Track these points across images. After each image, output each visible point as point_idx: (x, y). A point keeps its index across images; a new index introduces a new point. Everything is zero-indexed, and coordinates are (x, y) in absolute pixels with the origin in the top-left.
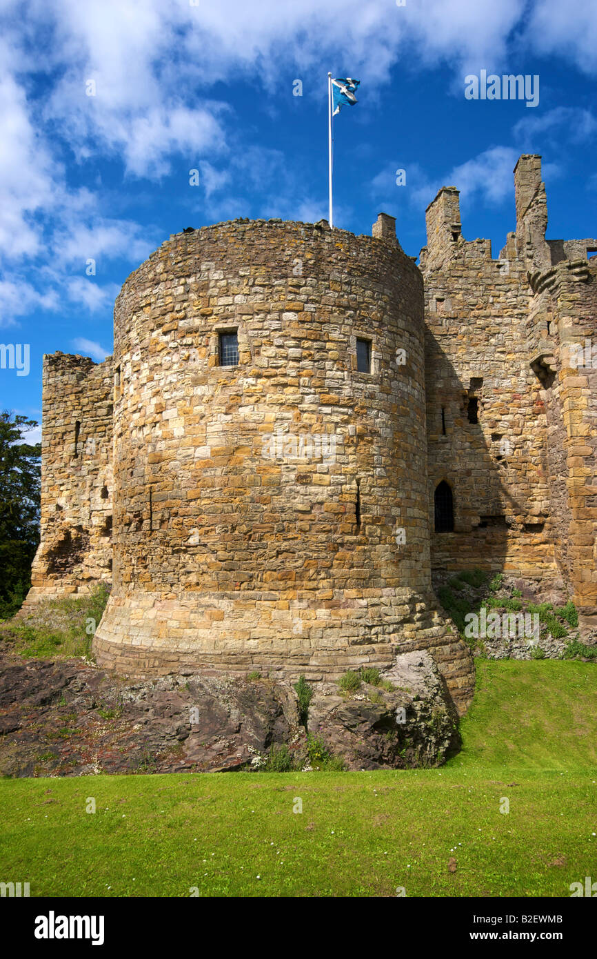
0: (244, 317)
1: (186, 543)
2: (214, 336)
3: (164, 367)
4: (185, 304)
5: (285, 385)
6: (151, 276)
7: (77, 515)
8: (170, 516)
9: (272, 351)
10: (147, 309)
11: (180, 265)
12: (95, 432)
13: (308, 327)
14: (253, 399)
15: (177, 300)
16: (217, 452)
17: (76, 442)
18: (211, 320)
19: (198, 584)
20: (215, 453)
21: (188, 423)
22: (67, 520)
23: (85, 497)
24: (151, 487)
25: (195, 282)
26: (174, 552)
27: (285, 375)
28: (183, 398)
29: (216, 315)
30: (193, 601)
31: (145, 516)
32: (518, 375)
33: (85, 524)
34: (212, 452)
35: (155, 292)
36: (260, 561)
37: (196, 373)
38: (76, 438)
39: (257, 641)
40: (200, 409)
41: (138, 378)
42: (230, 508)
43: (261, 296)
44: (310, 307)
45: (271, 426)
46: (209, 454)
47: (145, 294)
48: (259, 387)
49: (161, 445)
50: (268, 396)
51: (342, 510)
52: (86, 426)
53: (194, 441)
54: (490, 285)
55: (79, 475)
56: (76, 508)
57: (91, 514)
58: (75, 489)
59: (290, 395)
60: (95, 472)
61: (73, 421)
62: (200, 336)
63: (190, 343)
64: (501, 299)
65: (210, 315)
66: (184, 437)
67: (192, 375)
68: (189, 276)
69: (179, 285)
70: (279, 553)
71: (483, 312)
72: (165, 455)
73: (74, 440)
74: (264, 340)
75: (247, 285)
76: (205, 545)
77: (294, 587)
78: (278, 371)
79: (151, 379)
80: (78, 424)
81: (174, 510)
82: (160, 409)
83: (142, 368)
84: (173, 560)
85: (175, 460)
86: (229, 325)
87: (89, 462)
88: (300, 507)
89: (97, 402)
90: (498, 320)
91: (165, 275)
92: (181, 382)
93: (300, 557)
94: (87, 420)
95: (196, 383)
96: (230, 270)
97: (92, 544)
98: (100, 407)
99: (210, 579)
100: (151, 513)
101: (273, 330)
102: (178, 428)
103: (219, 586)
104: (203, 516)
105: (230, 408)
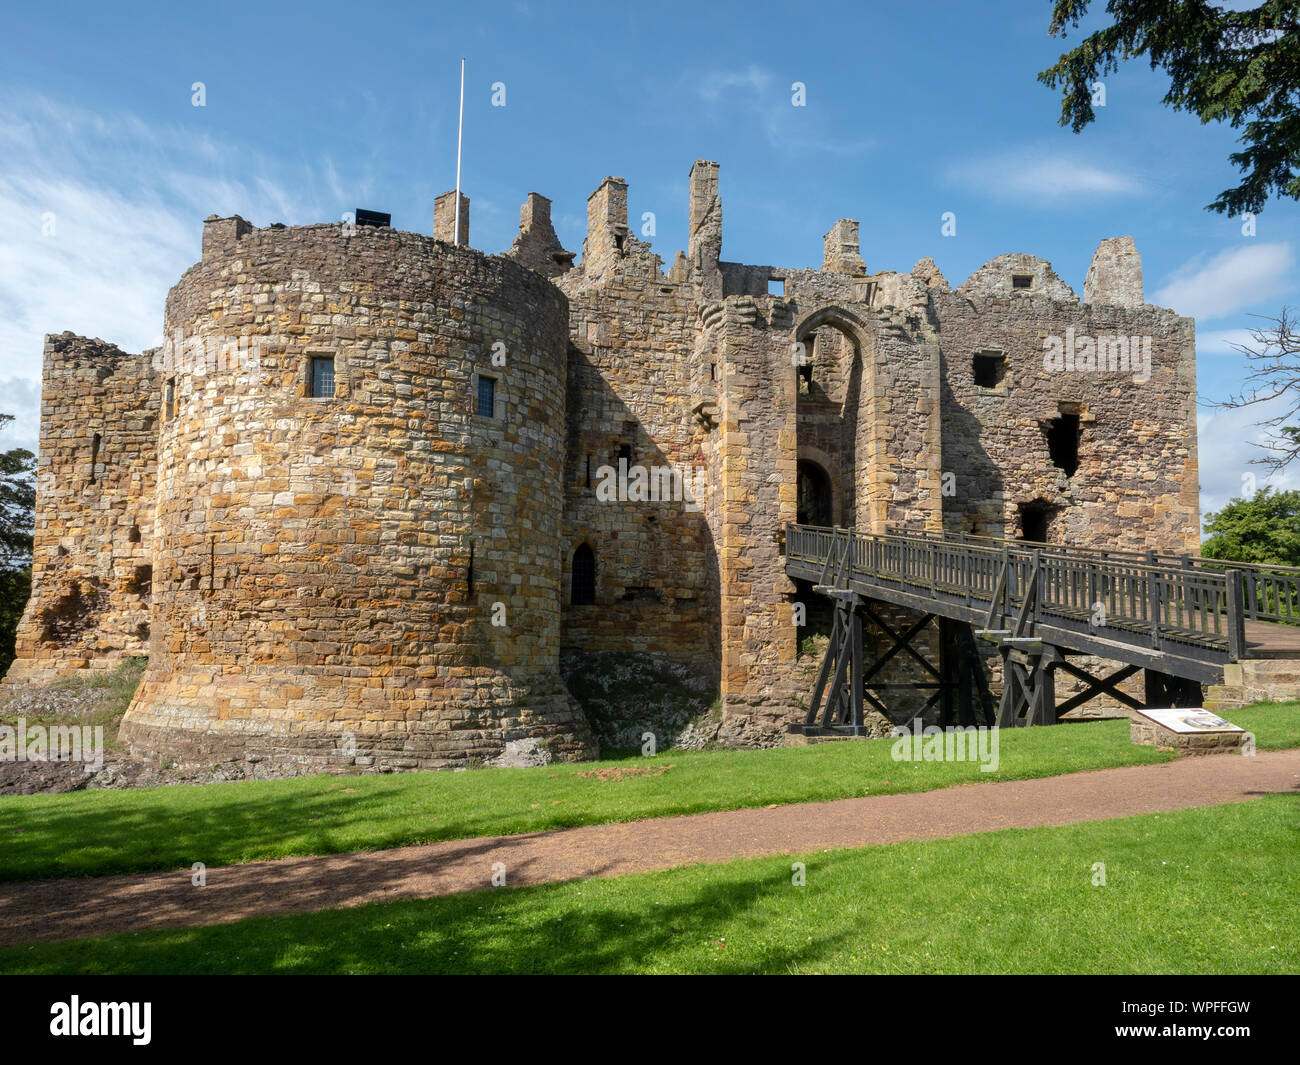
0: (343, 342)
1: (258, 607)
2: (304, 360)
3: (237, 390)
4: (270, 317)
5: (390, 427)
6: (224, 273)
7: (91, 562)
8: (238, 573)
9: (374, 385)
10: (217, 314)
11: (263, 267)
12: (124, 450)
13: (421, 360)
14: (351, 440)
15: (259, 309)
16: (302, 500)
17: (94, 462)
18: (303, 340)
19: (271, 656)
20: (300, 502)
21: (269, 460)
22: (76, 568)
23: (105, 538)
24: (213, 538)
25: (284, 292)
26: (242, 618)
27: (390, 415)
28: (262, 432)
29: (309, 335)
30: (264, 677)
31: (204, 570)
32: (679, 423)
33: (102, 574)
34: (295, 500)
35: (229, 294)
36: (350, 631)
37: (279, 403)
38: (95, 457)
39: (342, 723)
40: (284, 446)
41: (201, 399)
42: (315, 568)
43: (366, 319)
44: (424, 337)
45: (371, 473)
46: (292, 503)
47: (214, 294)
48: (358, 426)
49: (230, 486)
50: (369, 438)
51: (452, 576)
52: (109, 442)
53: (273, 484)
54: (653, 312)
55: (96, 507)
56: (90, 553)
57: (113, 562)
58: (89, 527)
59: (395, 439)
60: (122, 506)
61: (90, 433)
62: (286, 358)
63: (273, 365)
64: (664, 330)
65: (302, 334)
66: (261, 479)
67: (274, 404)
68: (275, 283)
69: (261, 292)
70: (373, 623)
71: (642, 344)
72: (235, 498)
73: (90, 459)
74: (367, 372)
75: (349, 304)
76: (283, 610)
77: (391, 663)
78: (382, 410)
79: (219, 403)
80: (98, 438)
81: (243, 567)
82: (231, 441)
83: (208, 386)
84: (241, 625)
85: (248, 506)
86: (325, 348)
87: (113, 491)
88: (402, 570)
89: (128, 410)
90: (659, 355)
91: (244, 277)
92: (259, 412)
93: (400, 628)
94: (112, 433)
95: (280, 413)
96: (328, 283)
97: (112, 603)
98: (132, 418)
99: (287, 650)
100: (213, 568)
101: (379, 361)
102: (253, 467)
103: (299, 658)
104: (281, 576)
105: (322, 448)
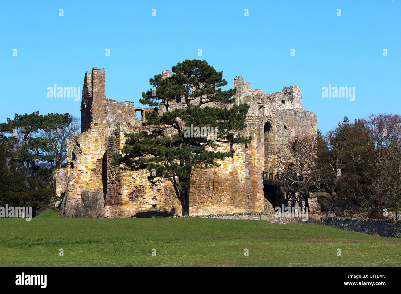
7: (141, 181)
19: (226, 203)
21: (225, 165)
22: (137, 183)
24: (213, 180)
30: (226, 207)
33: (144, 185)
45: (238, 167)
46: (229, 173)
49: (216, 169)
50: (238, 160)
56: (140, 179)
63: (224, 146)
66: (224, 168)
70: (238, 196)
72: (218, 172)
74: (237, 147)
78: (239, 154)
81: (221, 185)
85: (221, 173)
88: (241, 186)
93: (241, 197)
97: (147, 191)
99: (229, 202)
100: (213, 186)
102: (222, 166)
104: (228, 187)
105: (233, 162)
